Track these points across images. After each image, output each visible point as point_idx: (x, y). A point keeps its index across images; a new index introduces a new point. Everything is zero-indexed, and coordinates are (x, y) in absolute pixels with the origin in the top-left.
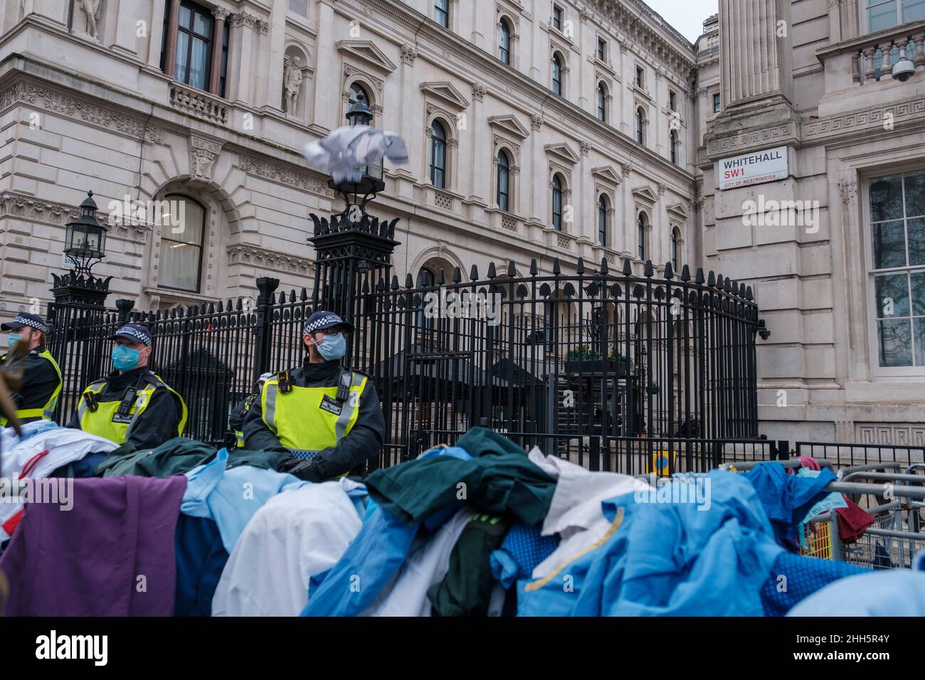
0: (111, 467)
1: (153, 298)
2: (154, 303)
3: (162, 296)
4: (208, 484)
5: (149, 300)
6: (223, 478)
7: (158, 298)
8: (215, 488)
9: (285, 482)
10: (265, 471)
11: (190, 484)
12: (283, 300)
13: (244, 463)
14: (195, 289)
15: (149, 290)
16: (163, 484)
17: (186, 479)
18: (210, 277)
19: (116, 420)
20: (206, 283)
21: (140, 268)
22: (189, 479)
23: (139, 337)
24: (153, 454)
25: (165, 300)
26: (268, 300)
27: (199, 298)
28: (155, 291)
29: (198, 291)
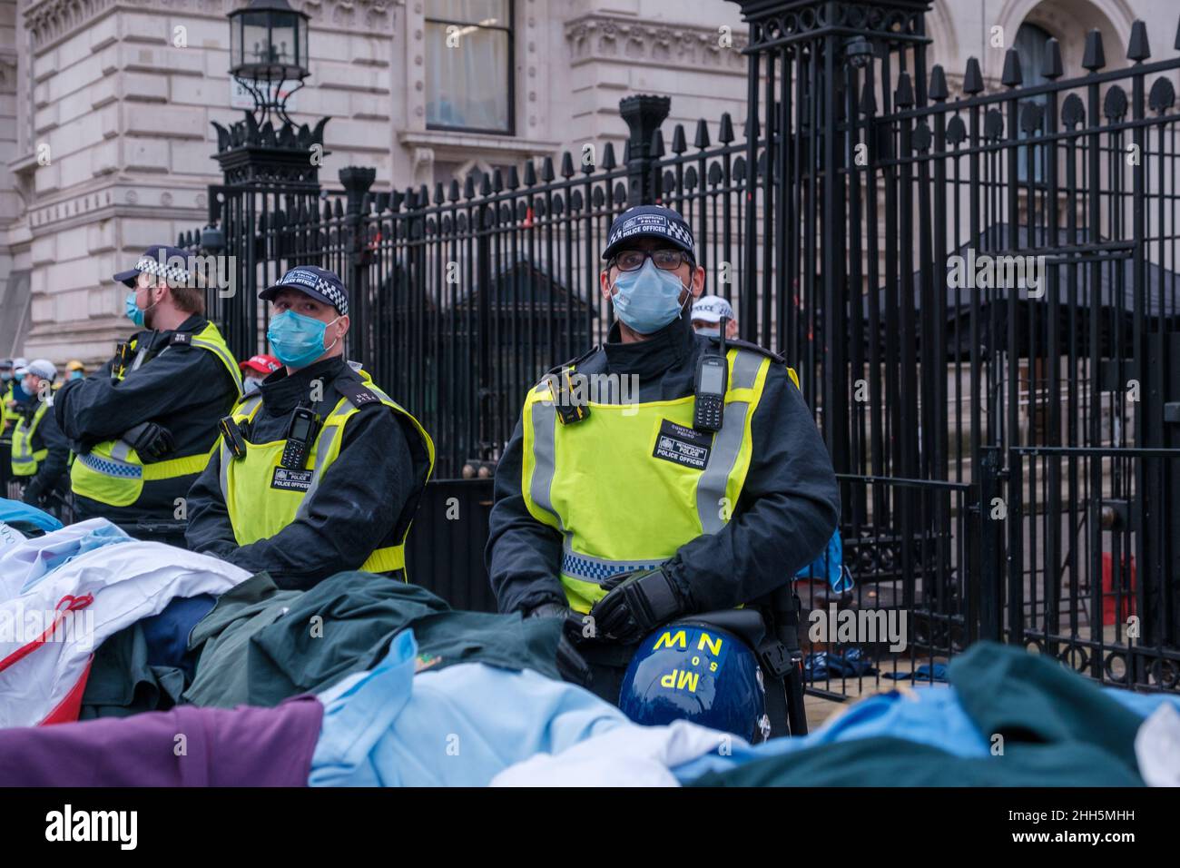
0: (217, 633)
1: (421, 154)
2: (422, 165)
3: (437, 148)
4: (372, 721)
5: (412, 158)
6: (410, 699)
7: (429, 154)
8: (392, 727)
9: (561, 707)
10: (513, 678)
11: (328, 721)
12: (680, 145)
13: (470, 654)
14: (503, 126)
15: (410, 138)
16: (265, 725)
17: (321, 708)
18: (533, 97)
19: (280, 483)
20: (527, 110)
21: (385, 92)
22: (327, 709)
23: (324, 292)
24: (290, 613)
25: (445, 157)
26: (648, 148)
27: (514, 146)
28: (422, 139)
29: (511, 131)
